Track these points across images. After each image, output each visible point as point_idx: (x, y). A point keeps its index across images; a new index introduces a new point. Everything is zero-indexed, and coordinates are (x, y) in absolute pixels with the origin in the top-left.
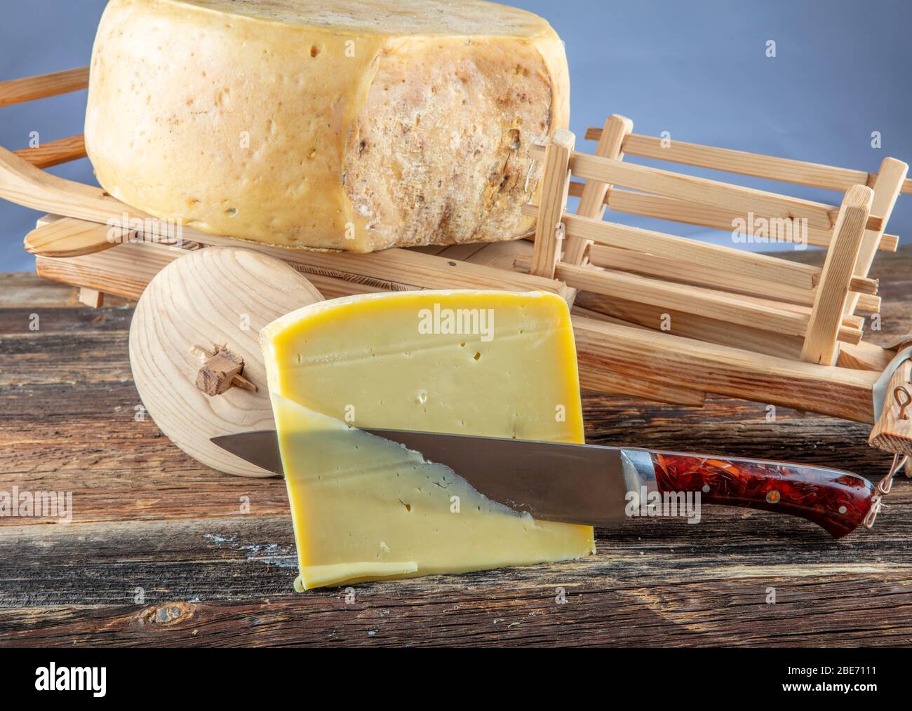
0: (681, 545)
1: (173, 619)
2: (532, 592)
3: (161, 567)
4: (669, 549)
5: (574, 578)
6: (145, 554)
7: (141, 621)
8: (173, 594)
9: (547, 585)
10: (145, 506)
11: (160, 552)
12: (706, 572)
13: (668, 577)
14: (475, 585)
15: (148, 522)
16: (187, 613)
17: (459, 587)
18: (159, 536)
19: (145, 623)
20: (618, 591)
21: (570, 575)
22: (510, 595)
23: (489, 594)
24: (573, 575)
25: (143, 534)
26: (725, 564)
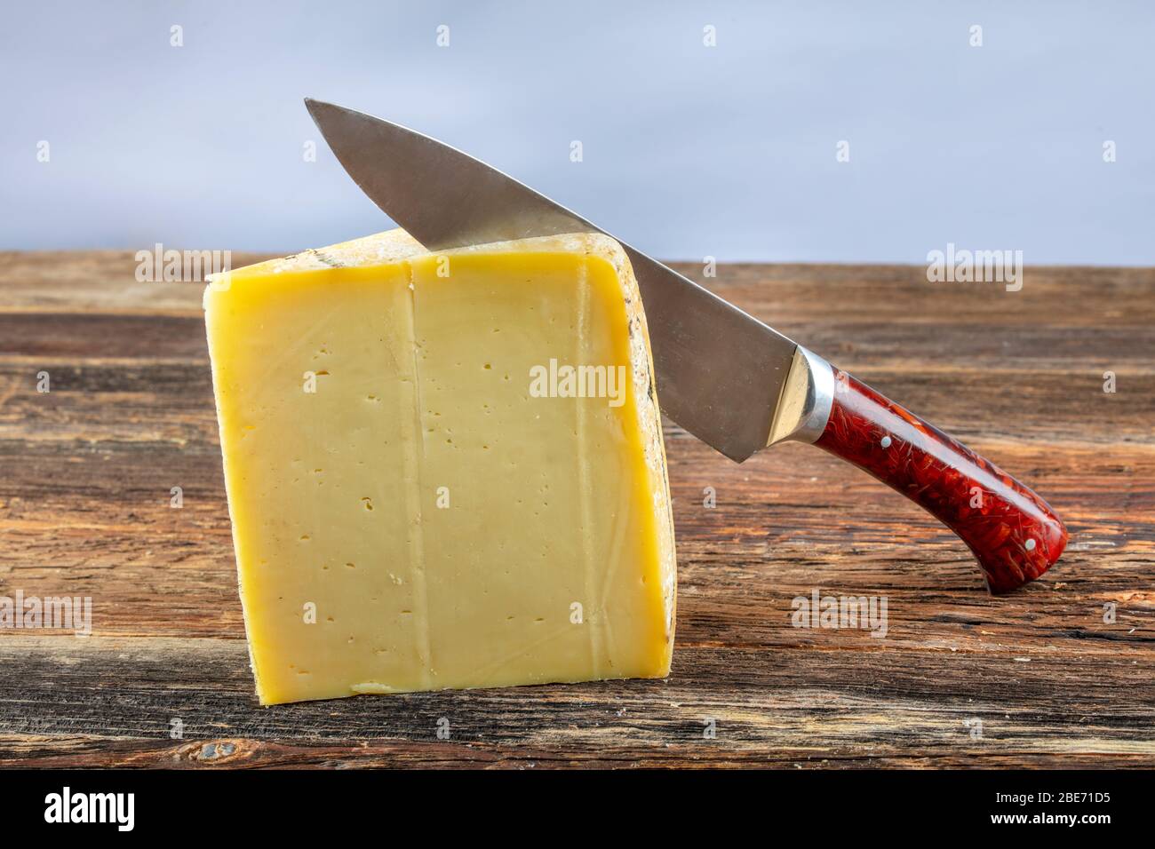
0: (1025, 710)
1: (223, 757)
2: (757, 754)
3: (230, 698)
4: (1004, 715)
5: (833, 741)
6: (211, 680)
7: (177, 756)
8: (235, 731)
9: (785, 748)
10: (233, 620)
11: (234, 679)
12: (1035, 744)
13: (974, 747)
14: (679, 743)
15: (231, 641)
16: (245, 751)
17: (655, 743)
18: (240, 660)
19: (182, 759)
20: (883, 759)
21: (829, 738)
22: (722, 755)
23: (692, 753)
24: (833, 738)
25: (218, 655)
26: (1073, 736)
